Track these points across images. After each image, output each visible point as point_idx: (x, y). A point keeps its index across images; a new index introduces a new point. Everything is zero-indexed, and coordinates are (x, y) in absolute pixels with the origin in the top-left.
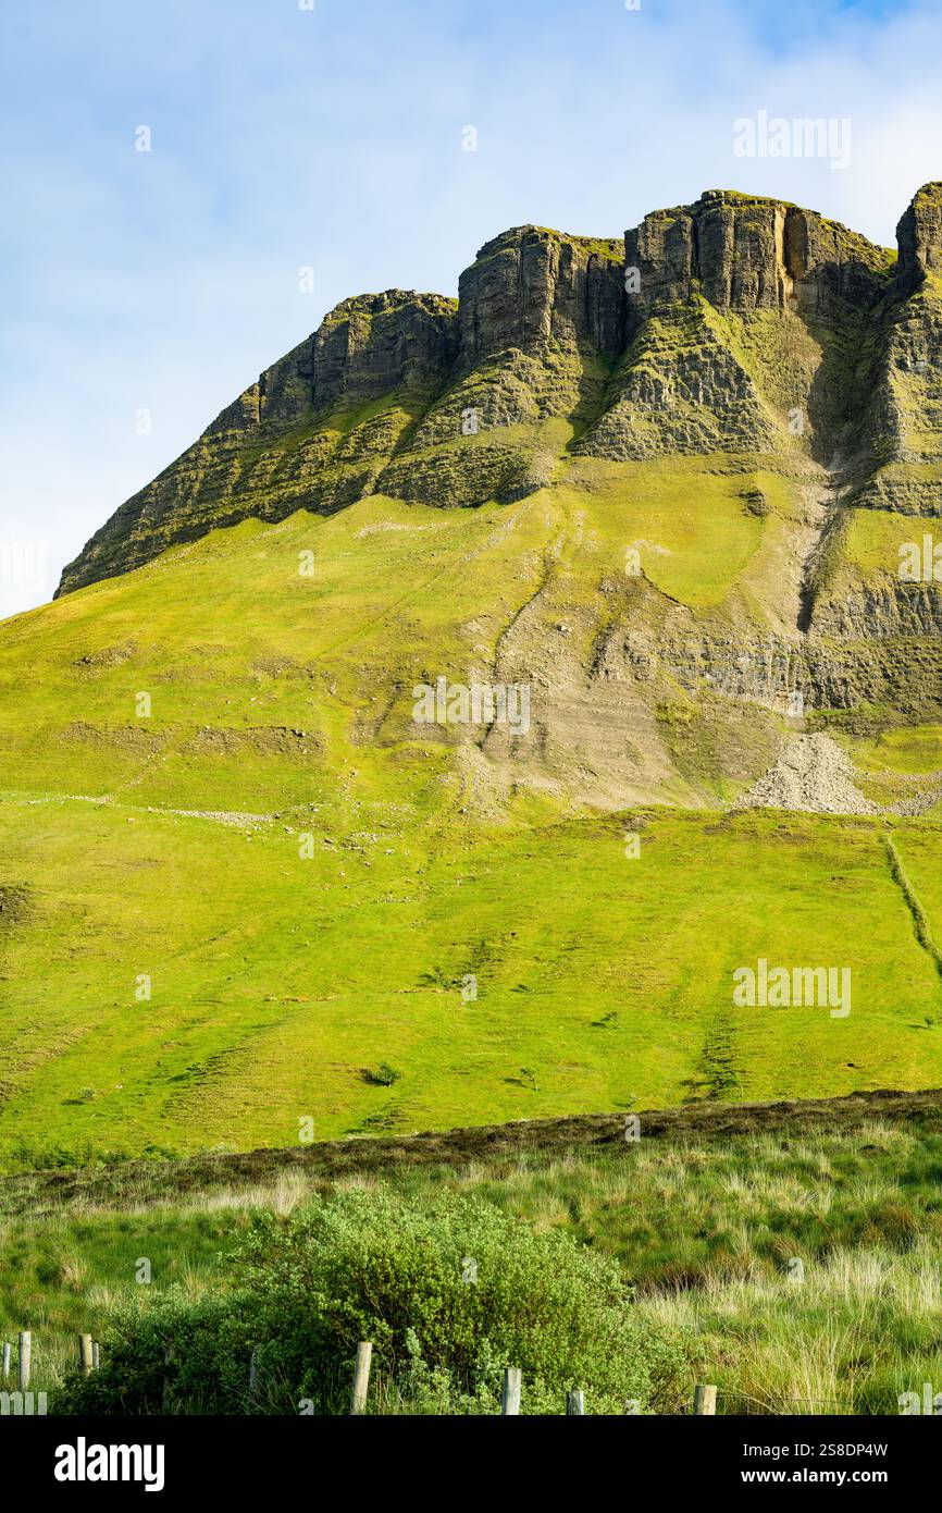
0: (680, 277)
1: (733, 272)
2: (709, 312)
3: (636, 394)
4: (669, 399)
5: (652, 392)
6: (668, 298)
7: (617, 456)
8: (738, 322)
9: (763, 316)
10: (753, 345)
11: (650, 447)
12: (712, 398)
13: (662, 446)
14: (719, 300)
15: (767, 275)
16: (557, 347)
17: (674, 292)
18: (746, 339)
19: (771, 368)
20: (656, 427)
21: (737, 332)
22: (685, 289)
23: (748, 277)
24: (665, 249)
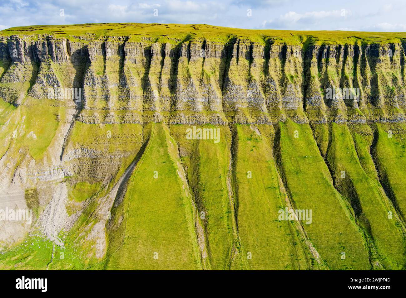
0: (46, 54)
1: (56, 55)
2: (52, 63)
3: (39, 82)
4: (45, 83)
5: (41, 82)
6: (44, 58)
7: (35, 97)
8: (58, 65)
9: (63, 64)
10: (61, 71)
11: (41, 96)
12: (53, 85)
13: (43, 96)
14: (54, 60)
15: (63, 56)
16: (27, 64)
17: (45, 57)
18: (60, 69)
19: (65, 77)
20: (42, 91)
21: (58, 68)
22: (47, 57)
23: (59, 56)
24: (43, 47)
